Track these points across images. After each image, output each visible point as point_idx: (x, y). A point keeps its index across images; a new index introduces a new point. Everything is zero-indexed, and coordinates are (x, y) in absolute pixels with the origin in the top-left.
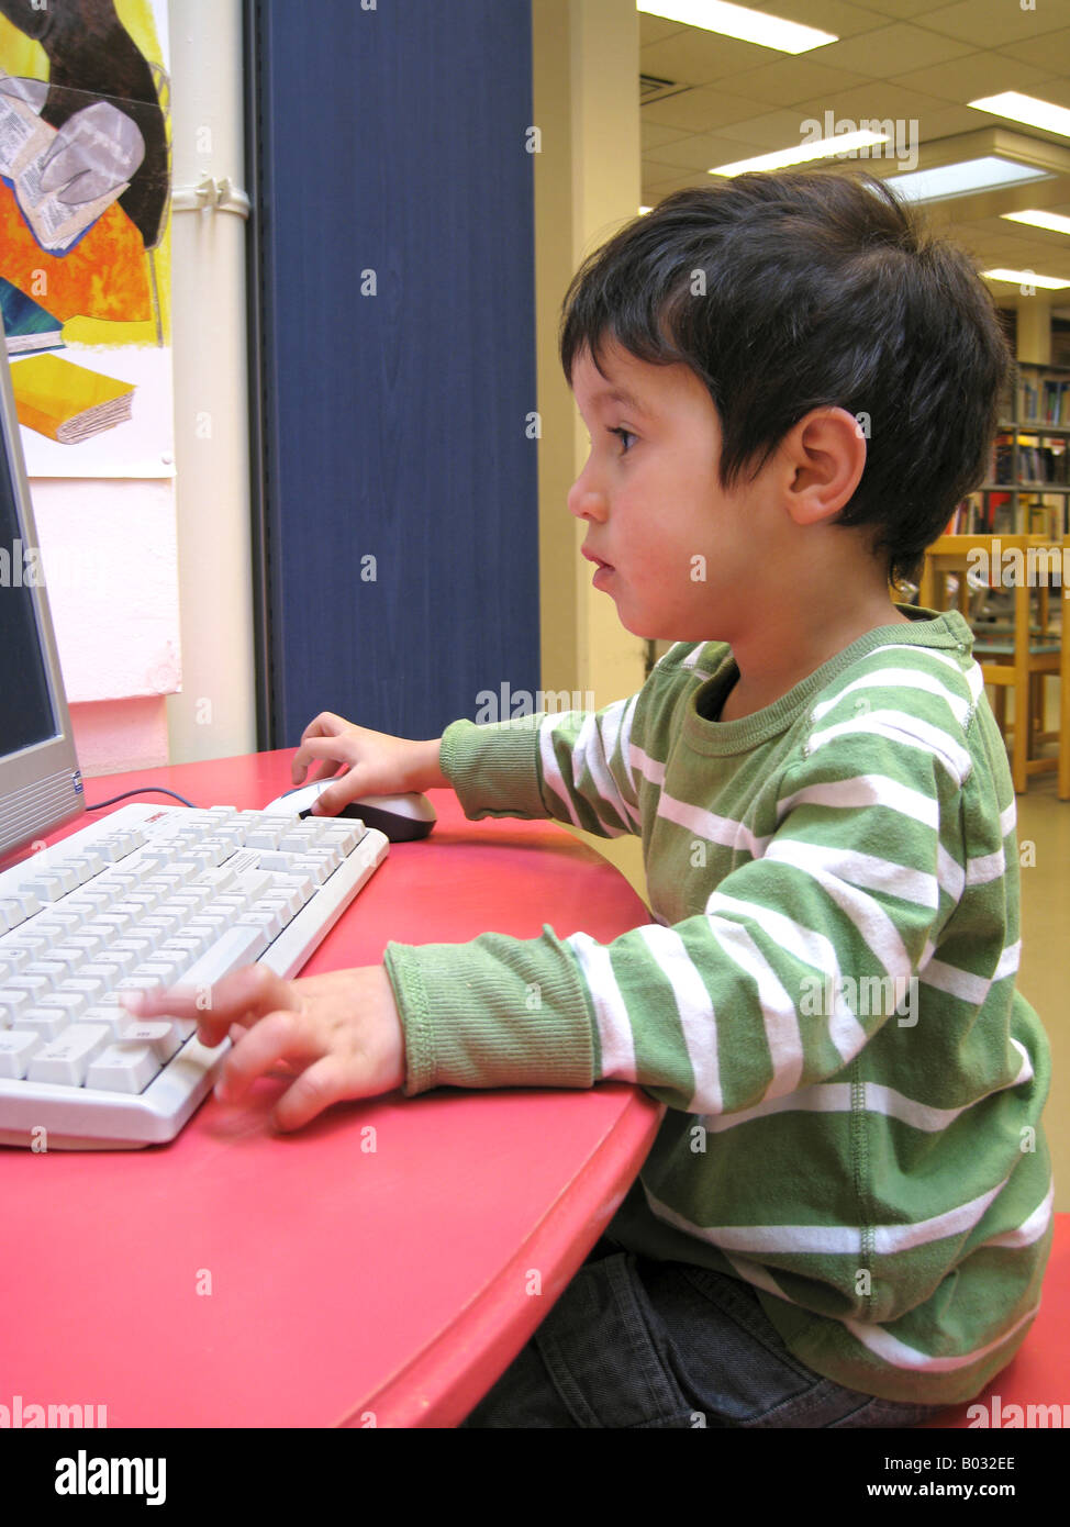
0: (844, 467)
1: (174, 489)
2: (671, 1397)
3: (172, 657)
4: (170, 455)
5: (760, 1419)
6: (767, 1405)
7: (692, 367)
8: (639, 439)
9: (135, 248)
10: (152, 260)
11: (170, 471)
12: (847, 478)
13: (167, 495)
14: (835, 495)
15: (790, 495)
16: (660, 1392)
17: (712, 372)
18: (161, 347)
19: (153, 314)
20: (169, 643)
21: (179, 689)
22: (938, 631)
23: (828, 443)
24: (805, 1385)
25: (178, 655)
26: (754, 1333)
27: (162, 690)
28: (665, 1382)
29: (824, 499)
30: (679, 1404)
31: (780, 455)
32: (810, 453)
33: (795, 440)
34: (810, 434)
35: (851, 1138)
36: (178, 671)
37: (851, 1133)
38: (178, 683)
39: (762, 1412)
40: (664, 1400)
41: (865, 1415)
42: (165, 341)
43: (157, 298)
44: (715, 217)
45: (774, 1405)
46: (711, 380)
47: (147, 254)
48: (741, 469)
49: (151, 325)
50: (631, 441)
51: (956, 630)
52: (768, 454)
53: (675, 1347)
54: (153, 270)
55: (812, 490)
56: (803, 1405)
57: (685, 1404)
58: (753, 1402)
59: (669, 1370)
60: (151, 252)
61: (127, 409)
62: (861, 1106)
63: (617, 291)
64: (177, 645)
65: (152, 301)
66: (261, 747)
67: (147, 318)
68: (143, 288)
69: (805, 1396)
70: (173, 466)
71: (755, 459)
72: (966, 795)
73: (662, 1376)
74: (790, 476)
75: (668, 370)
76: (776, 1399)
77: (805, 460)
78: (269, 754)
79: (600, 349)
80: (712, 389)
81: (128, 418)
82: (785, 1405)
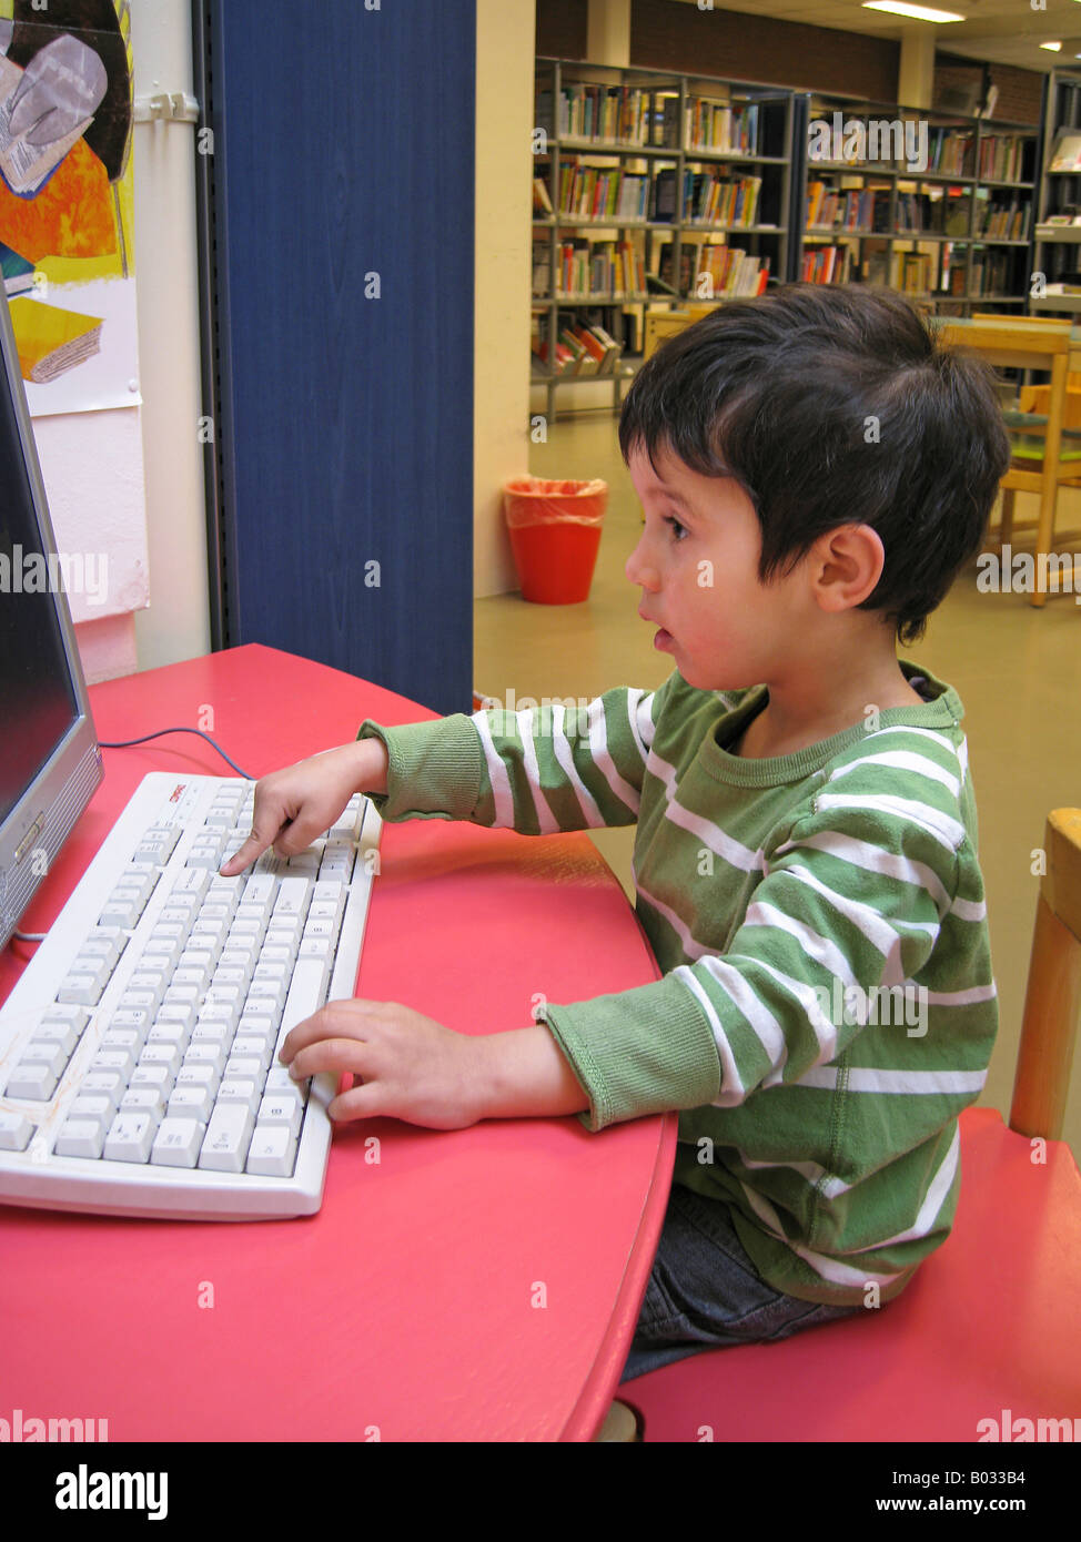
0: (865, 572)
1: (140, 415)
2: (664, 1306)
3: (141, 575)
4: (134, 382)
5: (738, 1322)
6: (744, 1312)
7: (738, 480)
8: (690, 534)
9: (100, 181)
10: (116, 192)
11: (136, 400)
12: (868, 580)
13: (134, 423)
14: (855, 593)
15: (818, 587)
16: (656, 1304)
17: (755, 486)
18: (127, 278)
19: (118, 246)
20: (139, 562)
21: (148, 605)
22: (939, 712)
23: (852, 550)
24: (774, 1296)
25: (147, 572)
26: (734, 1257)
27: (133, 606)
28: (660, 1295)
29: (846, 595)
30: (671, 1312)
31: (811, 556)
32: (836, 554)
33: (824, 547)
34: (839, 540)
35: (833, 1110)
36: (146, 588)
37: (832, 1106)
38: (147, 598)
39: (740, 1316)
40: (659, 1309)
41: (818, 1314)
42: (129, 272)
43: (121, 231)
44: (762, 337)
45: (748, 1312)
46: (754, 493)
47: (112, 188)
48: (778, 565)
49: (117, 257)
50: (683, 535)
51: (954, 708)
52: (800, 555)
53: (668, 1268)
54: (118, 202)
55: (838, 586)
56: (772, 1311)
57: (676, 1311)
58: (734, 1309)
59: (663, 1287)
60: (115, 185)
61: (95, 343)
62: (844, 1087)
63: (672, 401)
64: (145, 564)
65: (117, 234)
66: (214, 648)
67: (112, 251)
68: (109, 223)
69: (774, 1304)
70: (138, 394)
71: (789, 559)
72: (961, 857)
73: (657, 1290)
74: (820, 573)
75: (717, 481)
76: (751, 1306)
77: (832, 560)
78: (221, 654)
79: (656, 453)
80: (754, 502)
81: (98, 351)
82: (758, 1311)
